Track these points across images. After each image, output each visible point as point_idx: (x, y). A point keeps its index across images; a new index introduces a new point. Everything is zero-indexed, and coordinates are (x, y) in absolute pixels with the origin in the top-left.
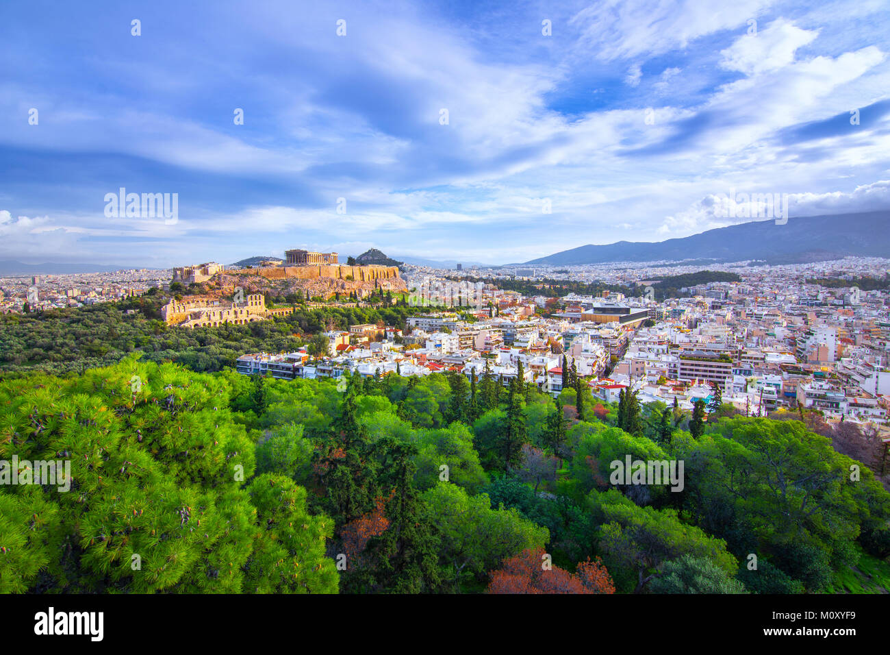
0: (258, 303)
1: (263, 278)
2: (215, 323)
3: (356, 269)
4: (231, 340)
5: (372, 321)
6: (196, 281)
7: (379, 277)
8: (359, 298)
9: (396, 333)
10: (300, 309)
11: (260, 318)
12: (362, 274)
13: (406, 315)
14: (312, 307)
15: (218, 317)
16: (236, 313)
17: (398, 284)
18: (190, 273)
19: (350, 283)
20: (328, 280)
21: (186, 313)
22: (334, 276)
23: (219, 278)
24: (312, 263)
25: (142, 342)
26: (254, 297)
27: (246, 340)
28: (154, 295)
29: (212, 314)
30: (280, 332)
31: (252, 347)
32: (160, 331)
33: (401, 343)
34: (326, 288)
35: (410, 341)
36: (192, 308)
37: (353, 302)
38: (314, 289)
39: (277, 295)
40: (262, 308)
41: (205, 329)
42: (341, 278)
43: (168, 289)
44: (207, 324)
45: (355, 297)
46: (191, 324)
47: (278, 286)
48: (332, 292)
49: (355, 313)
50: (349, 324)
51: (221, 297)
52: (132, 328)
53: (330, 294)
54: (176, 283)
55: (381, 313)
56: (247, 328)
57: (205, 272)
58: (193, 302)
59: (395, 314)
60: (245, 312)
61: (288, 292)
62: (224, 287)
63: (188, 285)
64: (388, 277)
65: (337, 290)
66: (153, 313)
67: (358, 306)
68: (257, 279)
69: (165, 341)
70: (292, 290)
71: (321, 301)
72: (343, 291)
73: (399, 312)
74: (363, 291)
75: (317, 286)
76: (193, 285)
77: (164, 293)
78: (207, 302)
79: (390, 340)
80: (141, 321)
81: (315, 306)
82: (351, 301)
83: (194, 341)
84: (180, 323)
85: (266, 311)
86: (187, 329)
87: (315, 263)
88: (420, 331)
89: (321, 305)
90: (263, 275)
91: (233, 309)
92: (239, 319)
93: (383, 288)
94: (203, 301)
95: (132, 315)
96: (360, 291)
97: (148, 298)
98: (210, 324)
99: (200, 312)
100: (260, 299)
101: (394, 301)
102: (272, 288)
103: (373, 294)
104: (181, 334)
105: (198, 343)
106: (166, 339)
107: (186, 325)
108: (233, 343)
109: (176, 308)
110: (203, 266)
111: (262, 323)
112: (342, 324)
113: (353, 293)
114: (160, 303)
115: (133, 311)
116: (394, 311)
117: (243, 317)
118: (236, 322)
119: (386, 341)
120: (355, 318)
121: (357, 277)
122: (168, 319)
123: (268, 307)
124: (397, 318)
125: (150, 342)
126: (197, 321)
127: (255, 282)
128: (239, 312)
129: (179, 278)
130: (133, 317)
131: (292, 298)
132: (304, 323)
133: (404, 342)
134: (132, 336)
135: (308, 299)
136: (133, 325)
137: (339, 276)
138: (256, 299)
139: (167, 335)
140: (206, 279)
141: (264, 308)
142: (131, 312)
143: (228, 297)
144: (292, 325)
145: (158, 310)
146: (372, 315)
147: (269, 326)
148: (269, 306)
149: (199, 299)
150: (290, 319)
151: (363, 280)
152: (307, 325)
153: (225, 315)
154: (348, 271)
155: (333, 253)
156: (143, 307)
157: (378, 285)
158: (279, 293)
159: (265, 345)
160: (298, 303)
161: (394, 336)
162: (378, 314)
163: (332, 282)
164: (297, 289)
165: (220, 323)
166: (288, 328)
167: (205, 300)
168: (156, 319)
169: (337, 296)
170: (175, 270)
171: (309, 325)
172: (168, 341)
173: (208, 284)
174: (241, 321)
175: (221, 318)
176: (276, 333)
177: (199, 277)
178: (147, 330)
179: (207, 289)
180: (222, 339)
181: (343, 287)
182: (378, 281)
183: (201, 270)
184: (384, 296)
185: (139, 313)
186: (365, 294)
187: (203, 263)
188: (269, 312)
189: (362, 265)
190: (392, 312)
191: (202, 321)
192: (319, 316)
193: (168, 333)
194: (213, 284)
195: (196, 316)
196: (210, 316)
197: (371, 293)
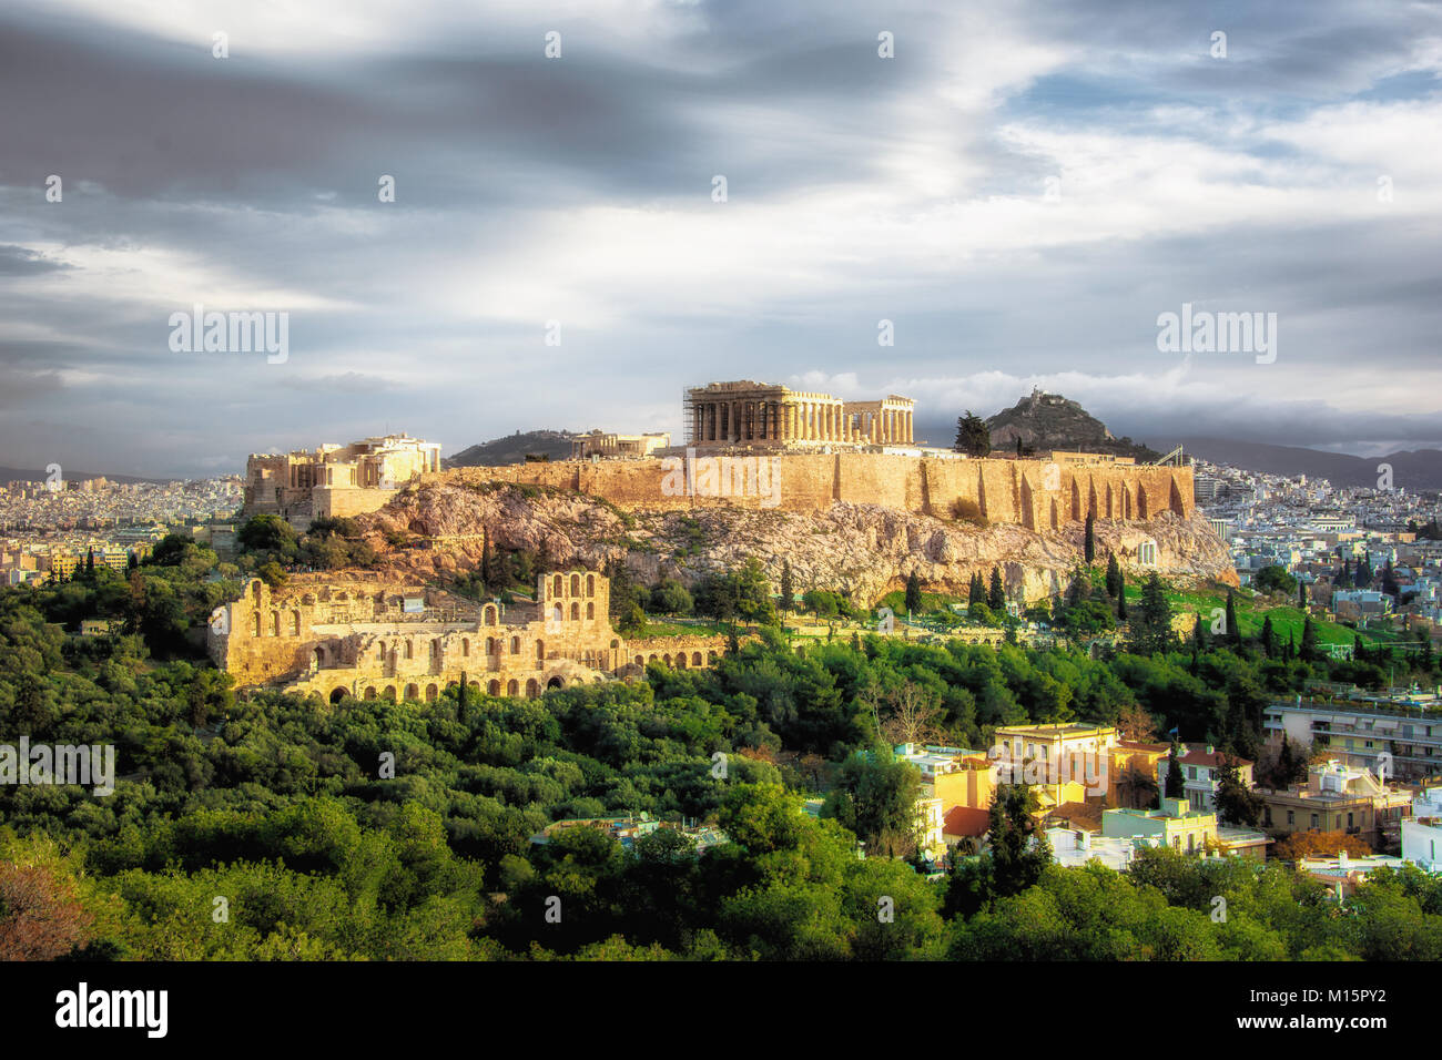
0: (583, 608)
1: (599, 502)
2: (412, 690)
3: (996, 470)
4: (484, 759)
5: (1088, 712)
6: (334, 512)
7: (1102, 515)
8: (1012, 606)
9: (1225, 774)
10: (756, 638)
11: (589, 676)
12: (1023, 497)
13: (1258, 693)
14: (807, 634)
15: (422, 662)
16: (493, 647)
17: (1191, 548)
18: (310, 477)
19: (967, 533)
20: (873, 517)
21: (302, 640)
22: (896, 498)
23: (425, 500)
24: (802, 443)
25: (141, 750)
26: (566, 580)
27: (548, 761)
28: (177, 563)
29: (401, 650)
30: (683, 736)
31: (576, 791)
32: (210, 710)
33: (1252, 823)
34: (864, 555)
35: (1303, 820)
36: (321, 623)
37: (984, 622)
38: (809, 557)
39: (653, 581)
40: (596, 630)
41: (378, 710)
42: (927, 509)
43: (229, 543)
44: (380, 690)
45: (996, 602)
46: (319, 684)
47: (658, 543)
48: (888, 571)
49: (1007, 667)
50: (978, 722)
51: (431, 579)
52: (101, 692)
53: (879, 580)
54: (261, 518)
55: (1130, 678)
56: (544, 715)
57: (370, 476)
58: (325, 596)
59: (1197, 686)
60: (528, 644)
61: (701, 569)
62: (444, 538)
63: (303, 530)
64: (1143, 515)
65: (908, 569)
66: (176, 633)
67: (1010, 637)
68: (574, 509)
69: (231, 751)
70: (718, 557)
71: (844, 613)
72: (939, 571)
73: (1214, 676)
74: (1030, 576)
75: (823, 547)
76: (324, 527)
77: (213, 554)
78: (379, 599)
79: (1198, 807)
80: (132, 667)
81: (824, 631)
82: (975, 617)
83: (337, 758)
84: (280, 682)
85: (614, 644)
86: (309, 705)
87: (816, 443)
88: (1350, 773)
89: (846, 631)
90: (599, 489)
91: (485, 631)
92: (504, 677)
93: (1121, 563)
94: (361, 596)
95: (98, 641)
96: (1015, 572)
97: (159, 574)
98: (391, 689)
99: (354, 640)
100: (591, 592)
101: (1182, 624)
102: (633, 548)
103: (1076, 590)
104: (290, 726)
105: (354, 768)
106: (232, 744)
107: (304, 688)
108: (501, 775)
109: (267, 618)
110: (362, 449)
111: (601, 699)
112: (950, 720)
113: (987, 584)
114: (202, 597)
115: (103, 625)
116: (1193, 669)
117: (521, 669)
118: (494, 686)
119: (1183, 806)
120: (1007, 695)
121: (1001, 509)
122: (233, 665)
123: (620, 630)
124: (1211, 702)
125: (174, 749)
126: (344, 678)
127: (564, 523)
128: (507, 643)
129: (268, 498)
130: (104, 649)
131: (722, 596)
132: (782, 706)
133: (1268, 823)
134: (105, 725)
135: (786, 603)
136: (103, 682)
137: (917, 504)
138: (575, 592)
139: (237, 727)
140: (371, 502)
141: (607, 632)
142: (95, 629)
143: (459, 583)
144: (730, 710)
145: (193, 624)
146: (1085, 685)
147: (633, 710)
148: (626, 624)
149: (348, 586)
150: (722, 685)
151: (1028, 523)
152: (794, 713)
153: (452, 657)
154: (957, 476)
155: (893, 398)
156: (143, 610)
157: (1098, 548)
158: (662, 573)
159: (630, 788)
160: (748, 617)
161: (1215, 786)
162: (1114, 681)
163: (889, 527)
164: (738, 555)
165: (432, 689)
166: (715, 723)
167: (371, 589)
168: (189, 660)
169: (912, 596)
170: (255, 465)
171: (803, 714)
172: (240, 750)
173: (380, 526)
174: (514, 685)
175: (437, 667)
176: (663, 743)
177: (346, 496)
178: (156, 702)
179: (378, 544)
180: (449, 758)
181: (936, 552)
182: (1097, 528)
183: (354, 465)
184: (1129, 600)
185: (127, 631)
186: (1035, 588)
187: (361, 440)
188: (627, 653)
189: (1025, 450)
190: (1183, 676)
191: (364, 677)
192: (844, 677)
193: (236, 716)
194: (399, 524)
195: (340, 653)
196: (393, 655)
197: (1064, 585)
